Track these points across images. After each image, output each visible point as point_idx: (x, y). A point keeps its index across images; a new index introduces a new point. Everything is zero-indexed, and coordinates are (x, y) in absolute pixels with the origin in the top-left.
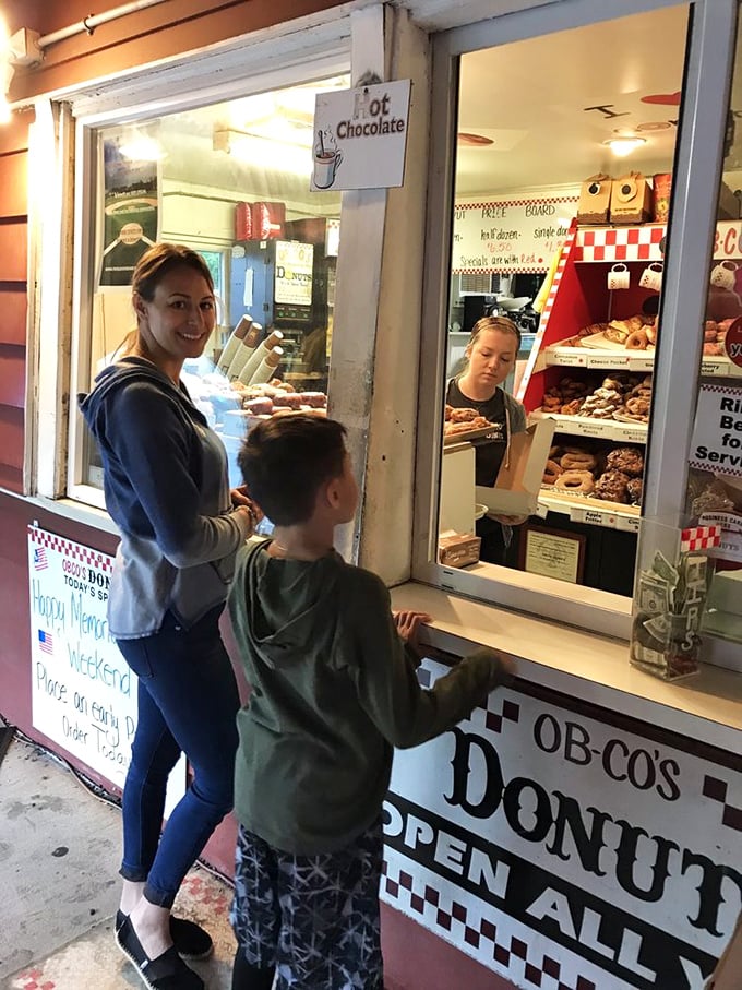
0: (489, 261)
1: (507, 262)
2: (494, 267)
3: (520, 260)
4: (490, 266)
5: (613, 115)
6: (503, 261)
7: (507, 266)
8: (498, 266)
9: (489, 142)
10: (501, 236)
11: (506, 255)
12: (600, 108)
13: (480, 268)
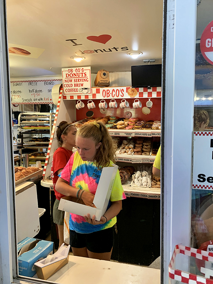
0: (33, 100)
1: (39, 100)
2: (34, 102)
3: (43, 100)
4: (33, 101)
5: (76, 44)
6: (38, 100)
7: (39, 102)
8: (36, 102)
9: (28, 53)
10: (36, 91)
11: (38, 98)
12: (72, 40)
13: (30, 102)
